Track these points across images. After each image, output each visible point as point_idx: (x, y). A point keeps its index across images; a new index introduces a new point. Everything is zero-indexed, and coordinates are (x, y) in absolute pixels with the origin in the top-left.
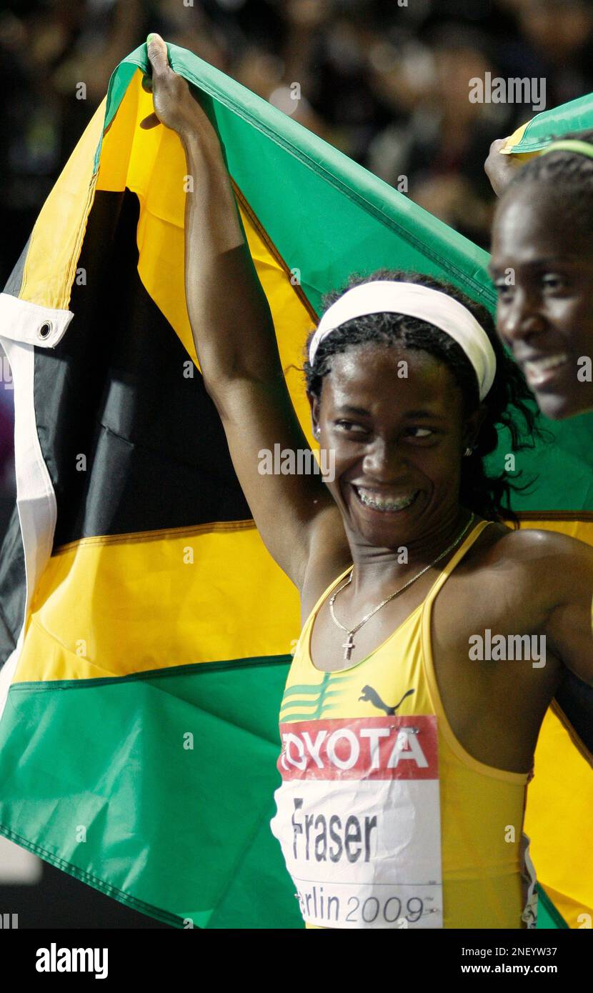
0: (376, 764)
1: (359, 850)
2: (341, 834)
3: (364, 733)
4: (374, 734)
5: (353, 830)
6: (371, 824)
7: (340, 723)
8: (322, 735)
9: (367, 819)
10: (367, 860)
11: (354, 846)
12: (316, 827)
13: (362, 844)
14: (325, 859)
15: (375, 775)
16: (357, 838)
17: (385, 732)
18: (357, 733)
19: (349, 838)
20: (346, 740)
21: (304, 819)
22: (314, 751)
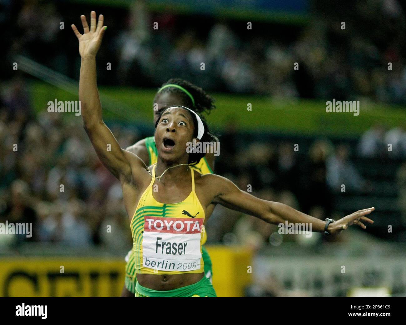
0: (188, 230)
1: (182, 252)
2: (177, 248)
3: (185, 222)
4: (189, 223)
5: (181, 247)
6: (186, 245)
7: (178, 219)
8: (172, 222)
9: (185, 243)
10: (184, 254)
11: (180, 251)
12: (167, 245)
13: (183, 250)
14: (170, 254)
15: (188, 233)
16: (182, 248)
17: (192, 222)
18: (183, 222)
19: (179, 249)
20: (180, 224)
21: (162, 243)
22: (168, 225)
